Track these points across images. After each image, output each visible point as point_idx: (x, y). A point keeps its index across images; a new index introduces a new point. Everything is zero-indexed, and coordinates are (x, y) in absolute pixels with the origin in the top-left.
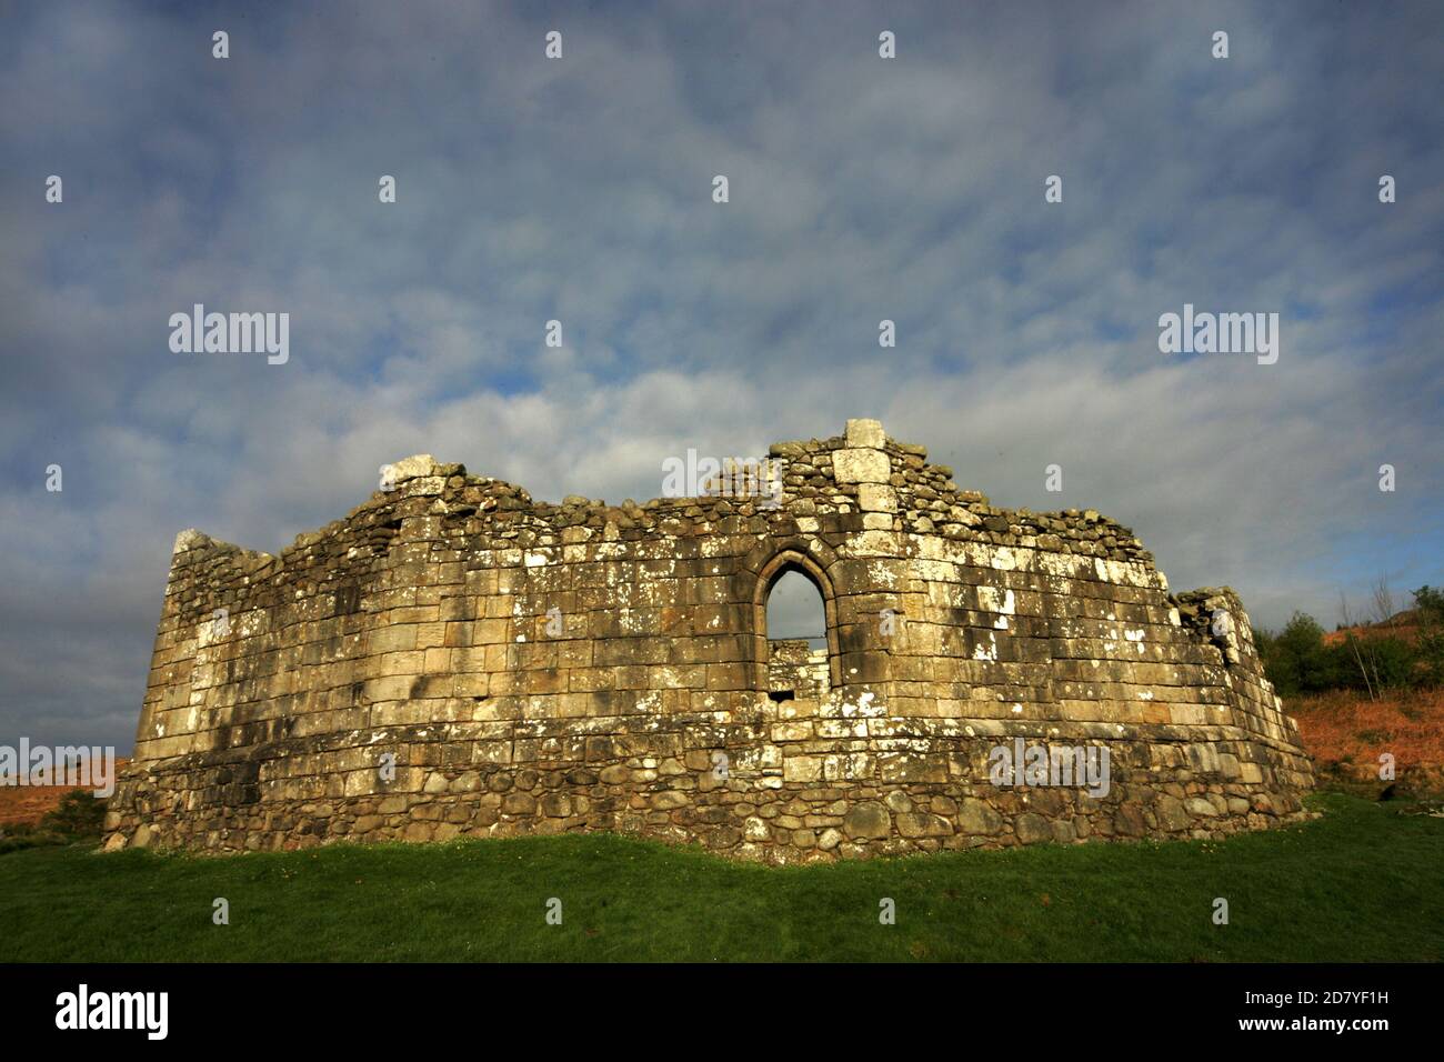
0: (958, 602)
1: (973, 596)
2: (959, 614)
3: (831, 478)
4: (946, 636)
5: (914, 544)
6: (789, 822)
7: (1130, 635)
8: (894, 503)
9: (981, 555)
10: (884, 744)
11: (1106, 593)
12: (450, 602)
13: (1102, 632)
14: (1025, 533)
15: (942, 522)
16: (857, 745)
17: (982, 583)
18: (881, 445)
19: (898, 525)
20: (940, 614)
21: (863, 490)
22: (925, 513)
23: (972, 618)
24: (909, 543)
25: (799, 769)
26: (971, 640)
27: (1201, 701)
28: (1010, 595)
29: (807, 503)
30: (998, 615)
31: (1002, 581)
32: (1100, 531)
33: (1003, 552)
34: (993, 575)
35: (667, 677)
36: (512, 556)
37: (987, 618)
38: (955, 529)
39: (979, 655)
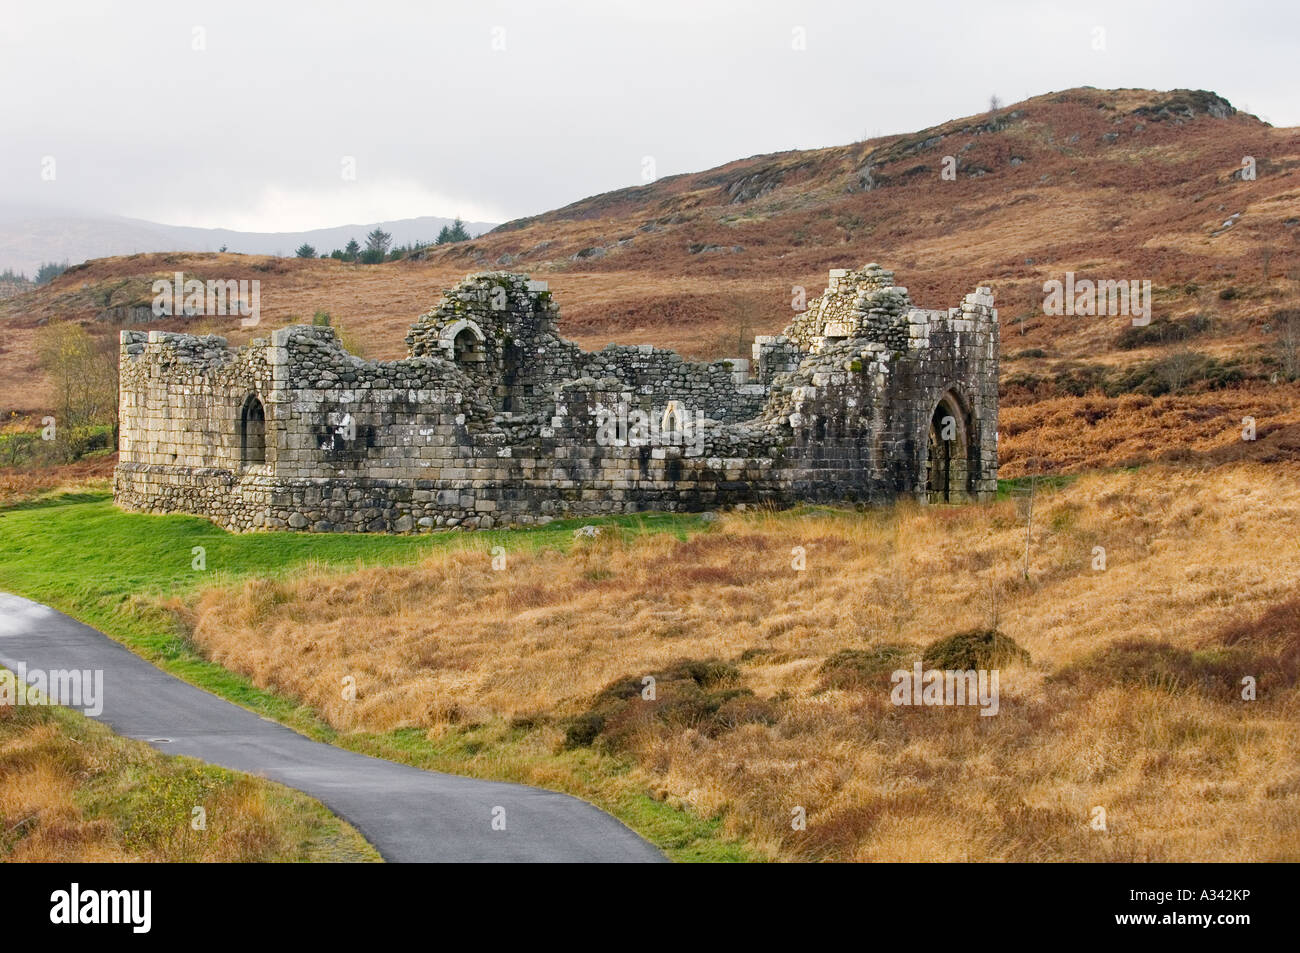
0: (316, 422)
1: (325, 418)
2: (315, 429)
3: (266, 364)
4: (307, 439)
5: (295, 395)
6: (241, 517)
7: (422, 432)
8: (287, 375)
9: (332, 395)
10: (267, 488)
11: (412, 409)
12: (164, 409)
13: (403, 431)
14: (366, 380)
15: (315, 381)
16: (260, 488)
17: (332, 410)
18: (284, 344)
19: (288, 386)
20: (305, 429)
21: (275, 369)
22: (306, 377)
23: (323, 429)
24: (293, 395)
25: (247, 496)
26: (321, 440)
27: (466, 466)
28: (347, 417)
29: (258, 374)
30: (337, 428)
31: (344, 410)
32: (418, 372)
33: (348, 393)
34: (337, 406)
35: (220, 452)
36: (180, 388)
37: (331, 430)
38: (320, 384)
39: (324, 447)
